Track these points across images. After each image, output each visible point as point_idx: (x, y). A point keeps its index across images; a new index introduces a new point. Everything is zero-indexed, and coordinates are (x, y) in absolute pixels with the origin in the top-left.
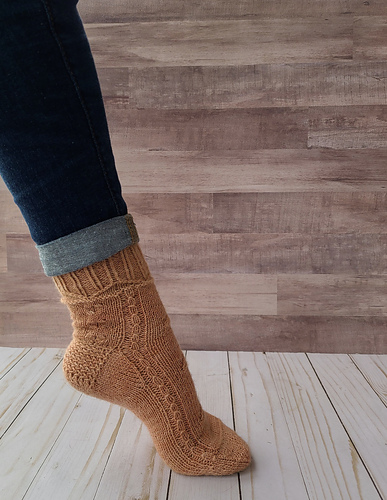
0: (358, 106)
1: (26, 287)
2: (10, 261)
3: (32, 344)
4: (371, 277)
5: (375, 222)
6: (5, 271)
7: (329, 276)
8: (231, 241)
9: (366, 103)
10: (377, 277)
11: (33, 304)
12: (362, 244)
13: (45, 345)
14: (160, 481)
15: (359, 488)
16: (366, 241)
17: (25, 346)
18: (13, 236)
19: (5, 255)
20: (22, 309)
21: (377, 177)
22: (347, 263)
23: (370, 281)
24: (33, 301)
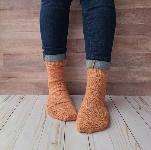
0: (125, 9)
1: (10, 72)
2: (4, 63)
3: (11, 93)
4: (132, 68)
5: (133, 49)
6: (2, 67)
7: (117, 68)
8: (82, 56)
9: (128, 8)
10: (134, 68)
11: (12, 79)
12: (128, 56)
13: (16, 94)
14: (61, 137)
15: (129, 139)
16: (129, 55)
17: (8, 95)
18: (6, 54)
19: (2, 61)
20: (8, 81)
21: (132, 33)
22: (123, 63)
23: (131, 69)
24: (12, 78)
